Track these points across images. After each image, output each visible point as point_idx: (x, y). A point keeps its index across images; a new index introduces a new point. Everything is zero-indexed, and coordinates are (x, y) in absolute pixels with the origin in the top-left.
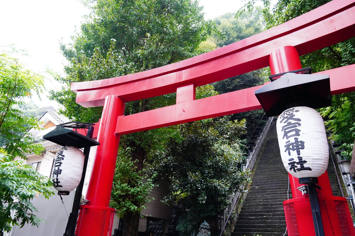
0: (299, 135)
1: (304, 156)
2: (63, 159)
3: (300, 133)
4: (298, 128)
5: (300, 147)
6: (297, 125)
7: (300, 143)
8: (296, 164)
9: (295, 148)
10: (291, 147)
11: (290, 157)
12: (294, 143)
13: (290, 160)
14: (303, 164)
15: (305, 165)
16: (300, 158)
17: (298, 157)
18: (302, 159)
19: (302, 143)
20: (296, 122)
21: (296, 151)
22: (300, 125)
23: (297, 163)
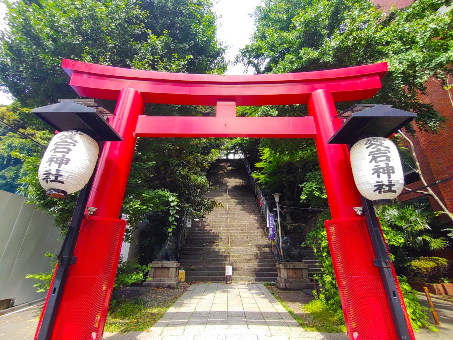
0: (390, 161)
1: (394, 180)
2: (74, 145)
3: (391, 159)
4: (388, 154)
5: (391, 171)
6: (387, 152)
7: (390, 168)
8: (384, 187)
9: (386, 172)
10: (381, 170)
11: (379, 180)
12: (385, 167)
13: (377, 182)
14: (391, 187)
15: (393, 188)
16: (390, 182)
17: (389, 180)
18: (391, 183)
19: (393, 168)
20: (386, 149)
21: (386, 175)
22: (389, 152)
23: (387, 186)
